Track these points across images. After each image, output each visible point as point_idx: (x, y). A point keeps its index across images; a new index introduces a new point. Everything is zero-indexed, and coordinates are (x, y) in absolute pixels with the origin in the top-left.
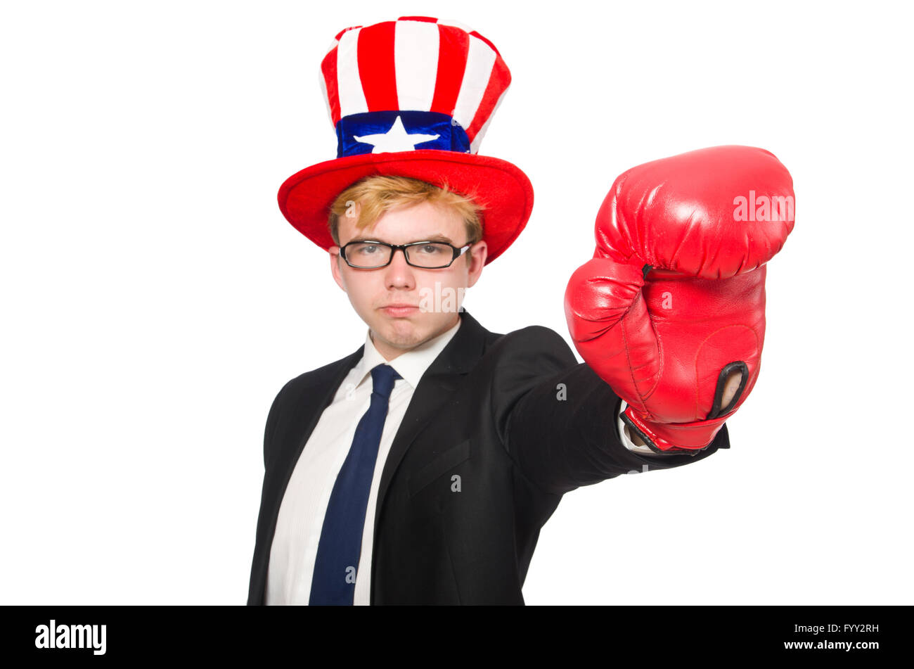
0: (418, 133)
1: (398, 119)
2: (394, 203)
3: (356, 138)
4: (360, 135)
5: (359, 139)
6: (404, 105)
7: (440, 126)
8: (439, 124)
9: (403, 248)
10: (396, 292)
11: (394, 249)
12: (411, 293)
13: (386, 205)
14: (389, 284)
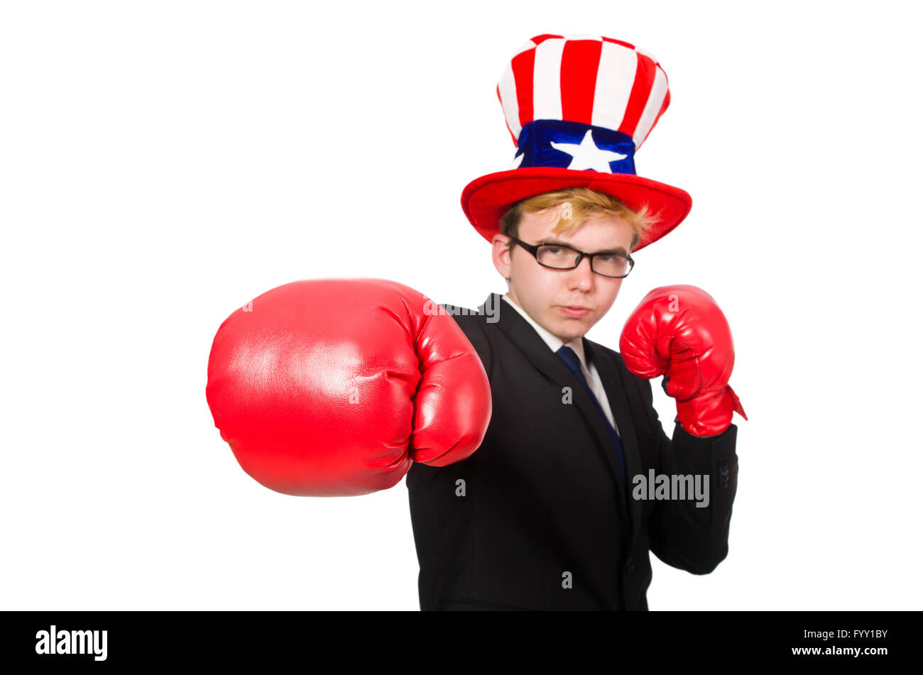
0: (607, 149)
1: (589, 134)
2: (595, 216)
3: (553, 144)
4: (556, 142)
5: (556, 146)
6: (596, 122)
7: (625, 146)
8: (623, 144)
9: (591, 257)
10: (576, 294)
11: (582, 255)
12: (589, 297)
13: (588, 216)
14: (572, 287)
